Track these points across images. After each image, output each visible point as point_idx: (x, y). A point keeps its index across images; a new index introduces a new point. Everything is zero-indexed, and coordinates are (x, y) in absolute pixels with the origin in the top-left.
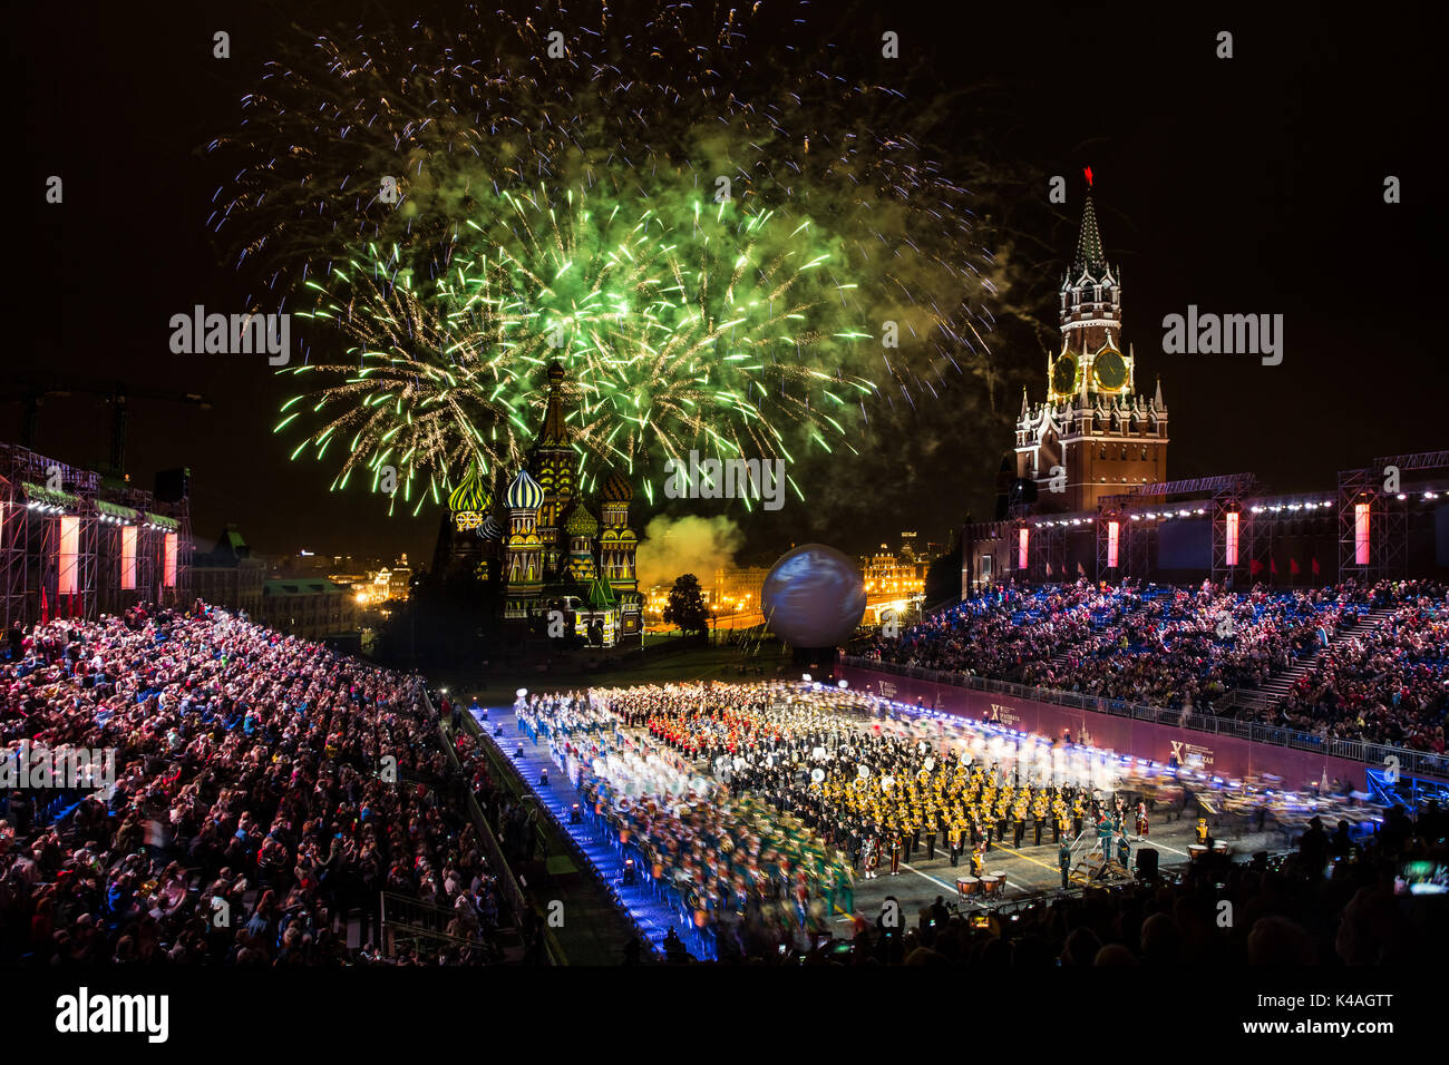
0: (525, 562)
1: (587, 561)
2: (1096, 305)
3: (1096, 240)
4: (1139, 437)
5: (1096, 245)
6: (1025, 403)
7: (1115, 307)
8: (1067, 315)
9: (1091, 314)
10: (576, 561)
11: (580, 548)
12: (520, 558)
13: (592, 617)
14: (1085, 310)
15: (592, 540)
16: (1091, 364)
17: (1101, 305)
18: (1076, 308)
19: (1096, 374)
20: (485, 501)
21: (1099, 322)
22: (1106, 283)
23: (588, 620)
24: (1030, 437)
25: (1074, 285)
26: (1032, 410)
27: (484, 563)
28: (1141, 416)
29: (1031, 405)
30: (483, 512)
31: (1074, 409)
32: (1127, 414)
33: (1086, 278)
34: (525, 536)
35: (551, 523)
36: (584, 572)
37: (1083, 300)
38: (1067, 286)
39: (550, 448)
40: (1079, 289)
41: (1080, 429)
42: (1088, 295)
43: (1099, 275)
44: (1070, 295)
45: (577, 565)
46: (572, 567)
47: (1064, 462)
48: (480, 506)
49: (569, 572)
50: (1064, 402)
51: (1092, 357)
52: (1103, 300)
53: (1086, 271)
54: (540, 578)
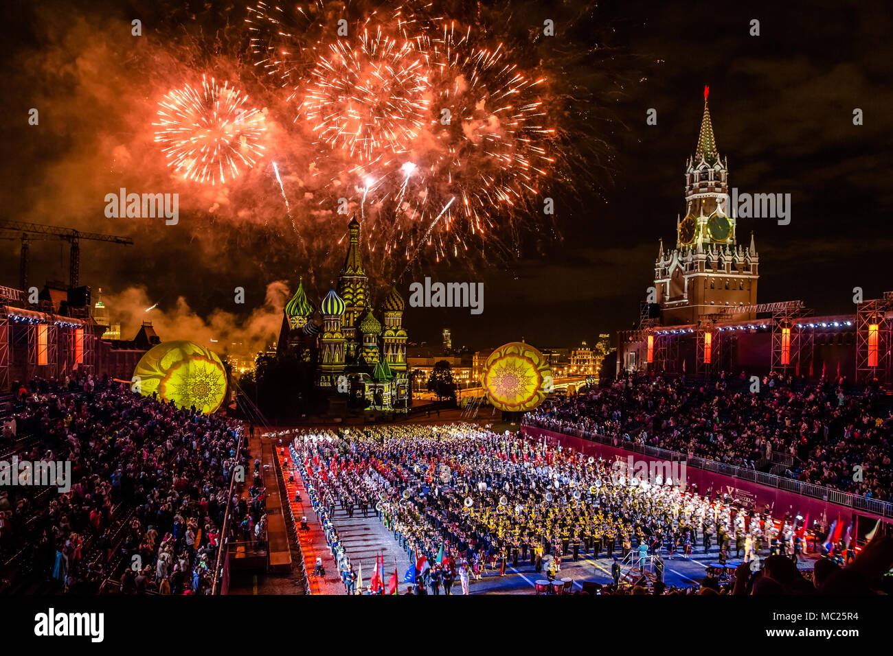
0: (333, 349)
1: (374, 350)
2: (710, 183)
3: (711, 138)
4: (738, 274)
5: (711, 141)
6: (661, 249)
7: (723, 184)
8: (690, 189)
9: (706, 189)
10: (367, 350)
11: (369, 342)
12: (330, 347)
13: (375, 387)
14: (702, 186)
15: (378, 336)
16: (706, 223)
17: (713, 183)
18: (696, 185)
19: (709, 230)
20: (308, 310)
21: (711, 195)
22: (717, 168)
23: (373, 388)
24: (664, 273)
25: (695, 169)
26: (666, 254)
27: (308, 350)
28: (740, 259)
29: (665, 251)
30: (307, 317)
31: (693, 254)
32: (730, 258)
33: (703, 164)
34: (333, 333)
35: (351, 325)
36: (372, 357)
37: (701, 179)
38: (690, 170)
39: (350, 275)
40: (698, 171)
41: (697, 268)
42: (704, 176)
43: (712, 162)
44: (692, 175)
45: (367, 353)
46: (364, 354)
47: (686, 290)
48: (305, 313)
49: (362, 357)
50: (687, 249)
51: (707, 219)
52: (714, 180)
53: (703, 160)
54: (344, 361)
